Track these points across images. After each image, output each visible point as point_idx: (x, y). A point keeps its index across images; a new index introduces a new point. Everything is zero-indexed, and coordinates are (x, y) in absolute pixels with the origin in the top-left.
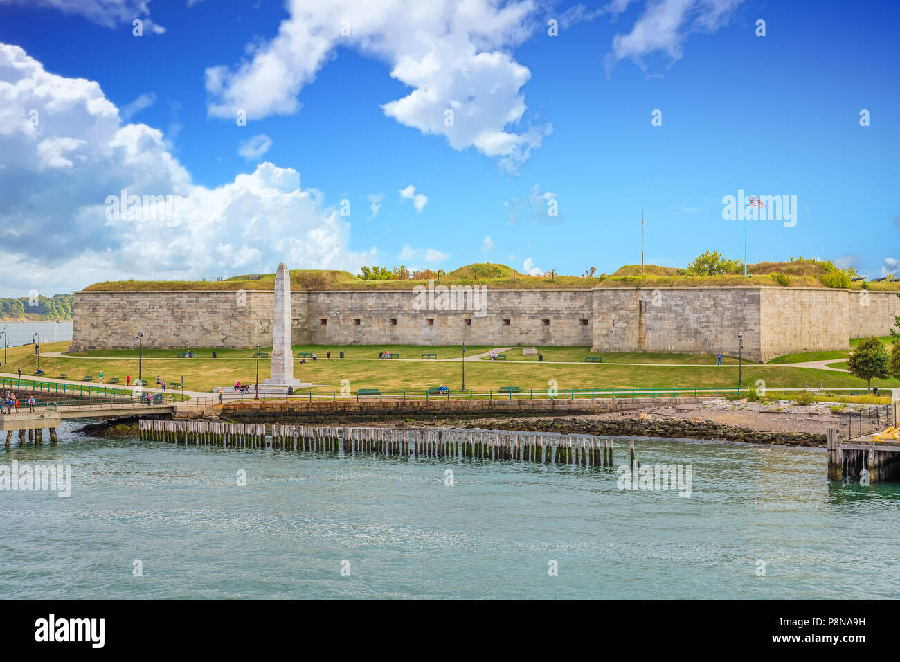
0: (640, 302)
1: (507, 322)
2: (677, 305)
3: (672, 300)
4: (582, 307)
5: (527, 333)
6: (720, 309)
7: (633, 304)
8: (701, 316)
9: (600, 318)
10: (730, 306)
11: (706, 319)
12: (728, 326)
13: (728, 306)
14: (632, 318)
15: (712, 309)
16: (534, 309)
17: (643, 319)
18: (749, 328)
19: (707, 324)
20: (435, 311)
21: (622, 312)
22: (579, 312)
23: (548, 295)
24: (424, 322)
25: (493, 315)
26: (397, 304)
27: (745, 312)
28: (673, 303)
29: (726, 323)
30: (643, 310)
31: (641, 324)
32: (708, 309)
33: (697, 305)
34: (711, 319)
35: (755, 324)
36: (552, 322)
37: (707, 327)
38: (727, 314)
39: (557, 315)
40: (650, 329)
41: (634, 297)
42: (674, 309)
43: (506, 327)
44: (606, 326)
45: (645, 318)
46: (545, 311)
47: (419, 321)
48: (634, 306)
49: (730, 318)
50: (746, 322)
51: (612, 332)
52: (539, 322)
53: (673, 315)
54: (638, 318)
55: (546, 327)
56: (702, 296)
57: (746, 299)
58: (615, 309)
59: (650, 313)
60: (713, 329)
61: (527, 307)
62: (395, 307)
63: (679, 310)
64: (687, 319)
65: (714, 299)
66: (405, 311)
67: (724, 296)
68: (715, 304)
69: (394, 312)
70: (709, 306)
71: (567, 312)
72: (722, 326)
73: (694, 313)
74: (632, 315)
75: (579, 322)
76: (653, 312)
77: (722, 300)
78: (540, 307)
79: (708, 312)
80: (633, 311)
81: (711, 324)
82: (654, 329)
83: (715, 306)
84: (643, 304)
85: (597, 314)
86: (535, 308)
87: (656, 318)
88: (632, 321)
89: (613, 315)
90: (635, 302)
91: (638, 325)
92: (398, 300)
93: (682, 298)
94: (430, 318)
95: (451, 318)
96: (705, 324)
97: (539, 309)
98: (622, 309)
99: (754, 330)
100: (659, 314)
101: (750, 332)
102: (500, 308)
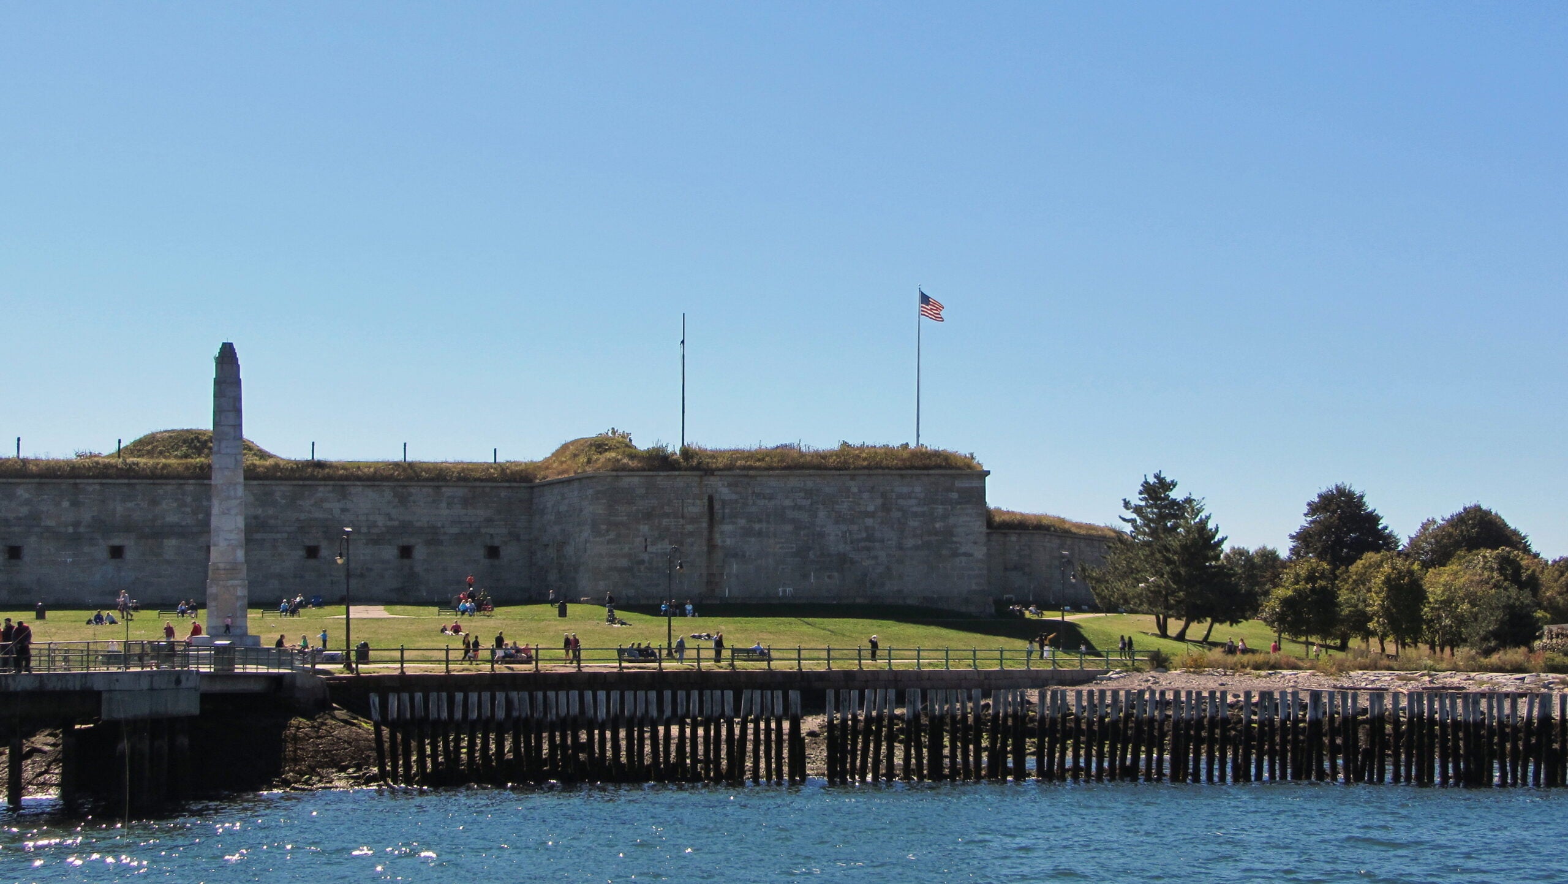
0: (711, 499)
1: (312, 552)
2: (797, 507)
3: (787, 497)
4: (489, 521)
5: (362, 576)
6: (896, 514)
7: (694, 505)
8: (855, 527)
9: (612, 535)
10: (919, 509)
11: (864, 535)
12: (916, 548)
13: (915, 509)
14: (691, 534)
15: (880, 514)
16: (380, 524)
17: (717, 536)
18: (963, 550)
19: (867, 544)
20: (128, 528)
21: (665, 522)
22: (483, 530)
23: (410, 494)
24: (101, 551)
25: (279, 536)
26: (24, 511)
27: (952, 520)
28: (788, 503)
29: (910, 543)
30: (718, 517)
31: (712, 547)
32: (872, 515)
33: (844, 507)
34: (878, 535)
35: (975, 543)
36: (420, 553)
37: (868, 549)
38: (913, 523)
39: (433, 536)
40: (735, 555)
41: (696, 491)
42: (790, 514)
43: (312, 562)
44: (626, 550)
45: (722, 533)
46: (405, 527)
47: (86, 549)
48: (696, 508)
49: (919, 532)
50: (954, 539)
51: (642, 562)
52: (389, 552)
53: (789, 528)
54: (705, 533)
55: (406, 561)
56: (855, 490)
57: (955, 496)
58: (648, 516)
59: (733, 523)
60: (882, 555)
61: (364, 518)
62: (19, 519)
63: (804, 517)
64: (822, 535)
65: (883, 495)
66: (48, 529)
67: (905, 490)
68: (884, 505)
69: (16, 529)
70: (871, 508)
71: (455, 530)
72: (900, 547)
73: (837, 522)
74: (690, 528)
75: (482, 552)
76: (742, 522)
77: (900, 496)
78: (391, 519)
79: (869, 522)
80: (694, 520)
81: (877, 545)
82: (744, 556)
83: (886, 508)
84: (717, 506)
85: (604, 527)
86: (381, 521)
87: (748, 533)
88: (689, 540)
89: (644, 528)
90: (698, 502)
91: (705, 548)
92: (27, 502)
93: (809, 493)
94: (116, 542)
95: (171, 543)
96: (862, 544)
97: (389, 523)
98: (667, 515)
99: (971, 555)
100: (757, 526)
101: (963, 559)
102: (298, 520)
